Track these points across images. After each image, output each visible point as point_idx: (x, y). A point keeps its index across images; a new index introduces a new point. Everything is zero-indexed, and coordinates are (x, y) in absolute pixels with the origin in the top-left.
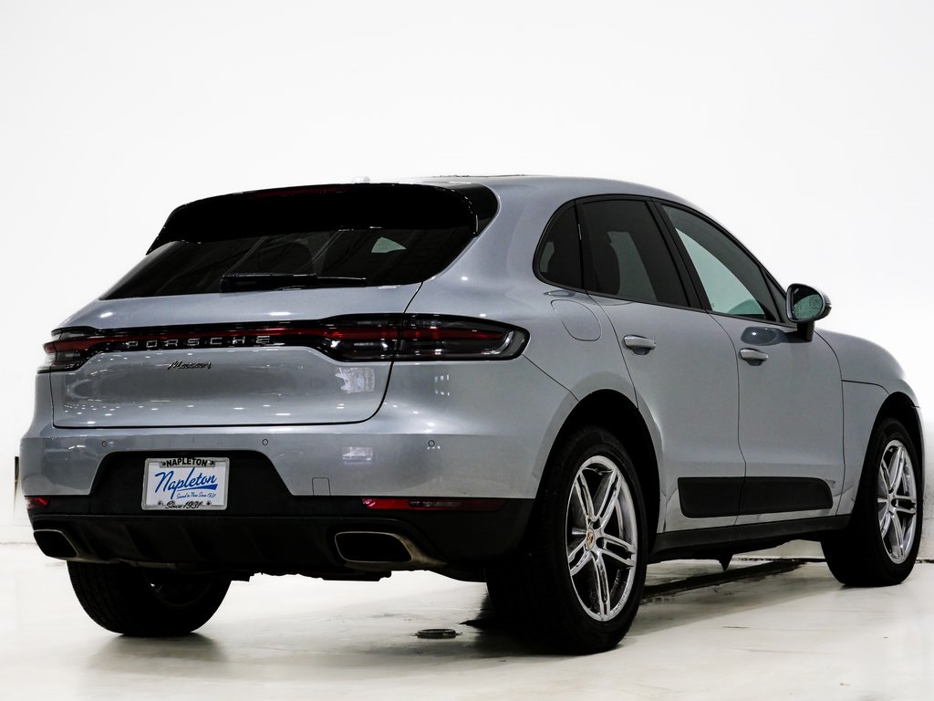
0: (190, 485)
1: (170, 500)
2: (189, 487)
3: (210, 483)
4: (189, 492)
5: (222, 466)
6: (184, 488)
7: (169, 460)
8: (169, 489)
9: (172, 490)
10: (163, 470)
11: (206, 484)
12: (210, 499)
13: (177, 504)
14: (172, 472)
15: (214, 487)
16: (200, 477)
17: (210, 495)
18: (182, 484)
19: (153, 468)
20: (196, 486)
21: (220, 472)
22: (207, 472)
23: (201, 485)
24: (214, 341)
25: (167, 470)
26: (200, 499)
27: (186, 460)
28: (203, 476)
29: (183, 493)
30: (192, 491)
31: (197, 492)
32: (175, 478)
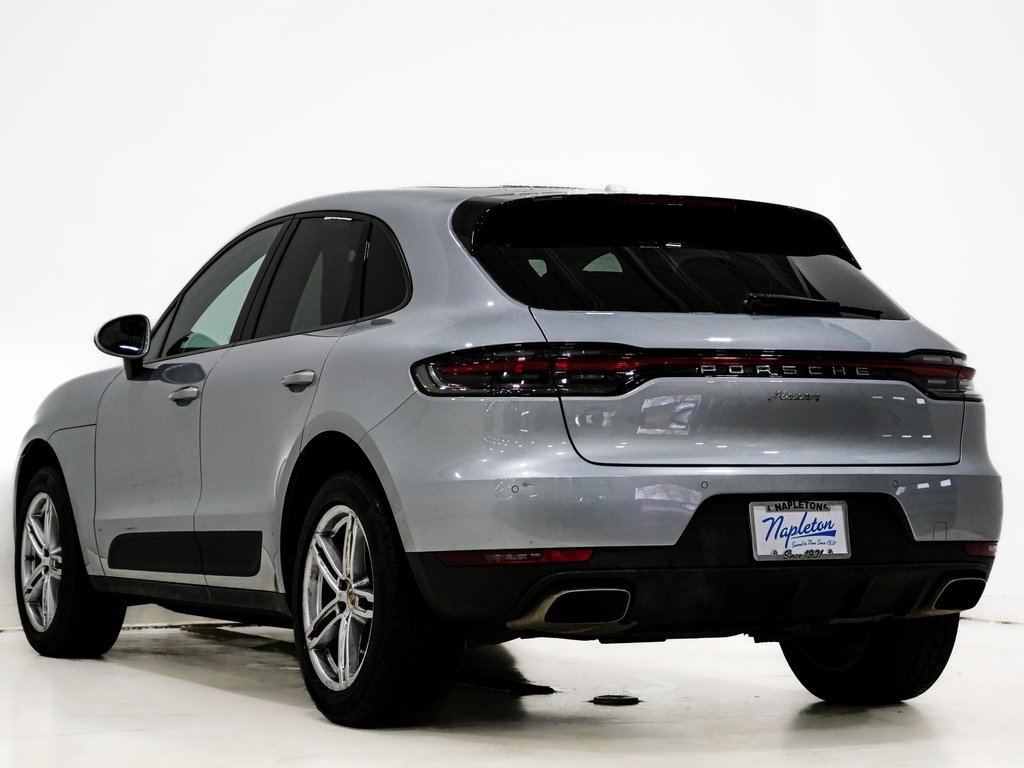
0: (805, 531)
1: (786, 549)
2: (804, 534)
3: (827, 529)
4: (806, 539)
5: (838, 510)
6: (798, 535)
7: (777, 503)
8: (781, 536)
9: (785, 538)
10: (770, 515)
11: (823, 530)
12: (830, 547)
13: (793, 553)
14: (782, 517)
15: (833, 533)
16: (815, 522)
17: (830, 543)
18: (795, 530)
19: (759, 513)
20: (811, 533)
21: (836, 515)
22: (822, 517)
23: (817, 532)
24: (813, 370)
25: (776, 515)
26: (820, 548)
27: (797, 503)
28: (818, 522)
29: (799, 541)
30: (810, 538)
31: (815, 539)
32: (787, 524)
